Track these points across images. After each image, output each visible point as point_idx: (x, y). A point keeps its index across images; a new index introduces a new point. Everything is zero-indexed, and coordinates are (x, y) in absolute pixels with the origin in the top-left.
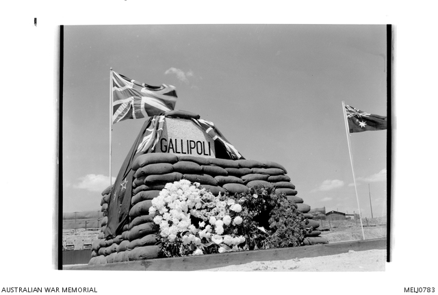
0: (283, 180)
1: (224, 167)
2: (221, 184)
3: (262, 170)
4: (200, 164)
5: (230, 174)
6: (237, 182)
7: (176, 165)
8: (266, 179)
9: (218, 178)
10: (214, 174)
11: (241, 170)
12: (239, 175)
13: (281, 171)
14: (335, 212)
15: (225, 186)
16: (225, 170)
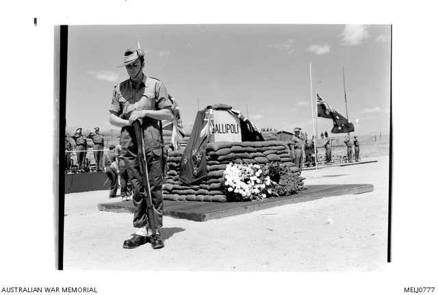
0: (285, 153)
1: (254, 147)
2: (253, 158)
3: (274, 147)
4: (243, 147)
5: (258, 151)
6: (261, 156)
7: (232, 149)
8: (276, 153)
9: (252, 154)
10: (249, 152)
11: (263, 149)
12: (262, 152)
13: (284, 147)
14: (284, 132)
15: (256, 158)
16: (255, 149)
